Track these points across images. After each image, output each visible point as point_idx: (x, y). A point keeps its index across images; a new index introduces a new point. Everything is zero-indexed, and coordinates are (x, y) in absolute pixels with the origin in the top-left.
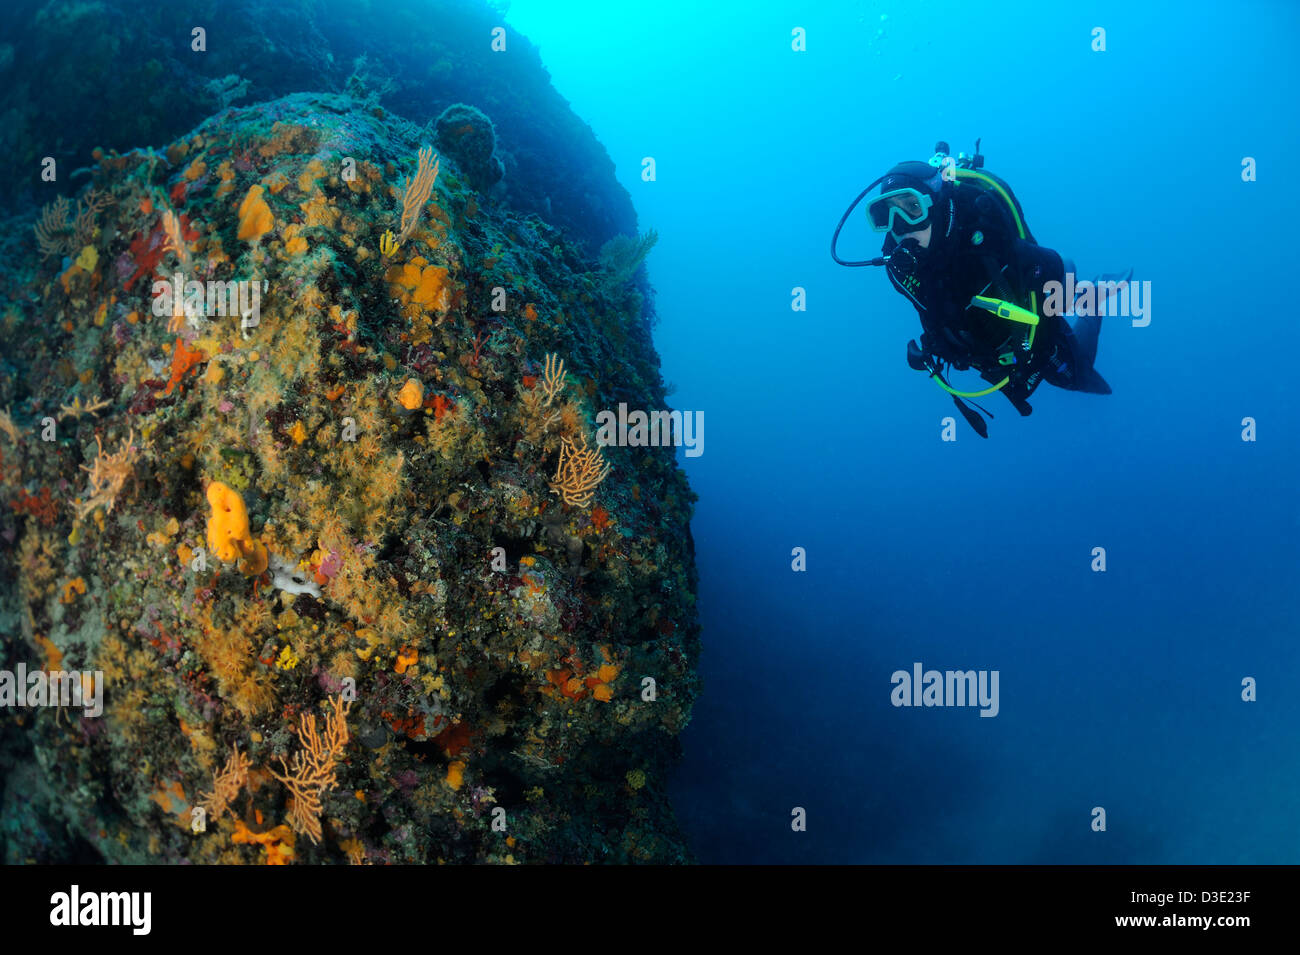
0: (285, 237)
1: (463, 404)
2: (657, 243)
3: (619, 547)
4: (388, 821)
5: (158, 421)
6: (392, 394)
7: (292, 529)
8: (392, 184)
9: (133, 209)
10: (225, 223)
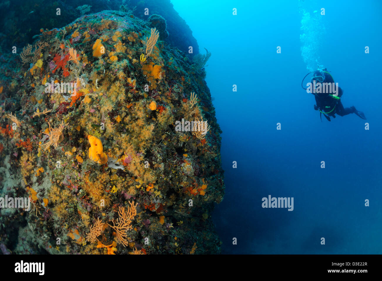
0: (109, 56)
1: (168, 108)
2: (211, 56)
3: (208, 149)
4: (142, 236)
5: (70, 116)
6: (147, 105)
7: (117, 150)
8: (142, 39)
9: (58, 47)
10: (87, 51)
